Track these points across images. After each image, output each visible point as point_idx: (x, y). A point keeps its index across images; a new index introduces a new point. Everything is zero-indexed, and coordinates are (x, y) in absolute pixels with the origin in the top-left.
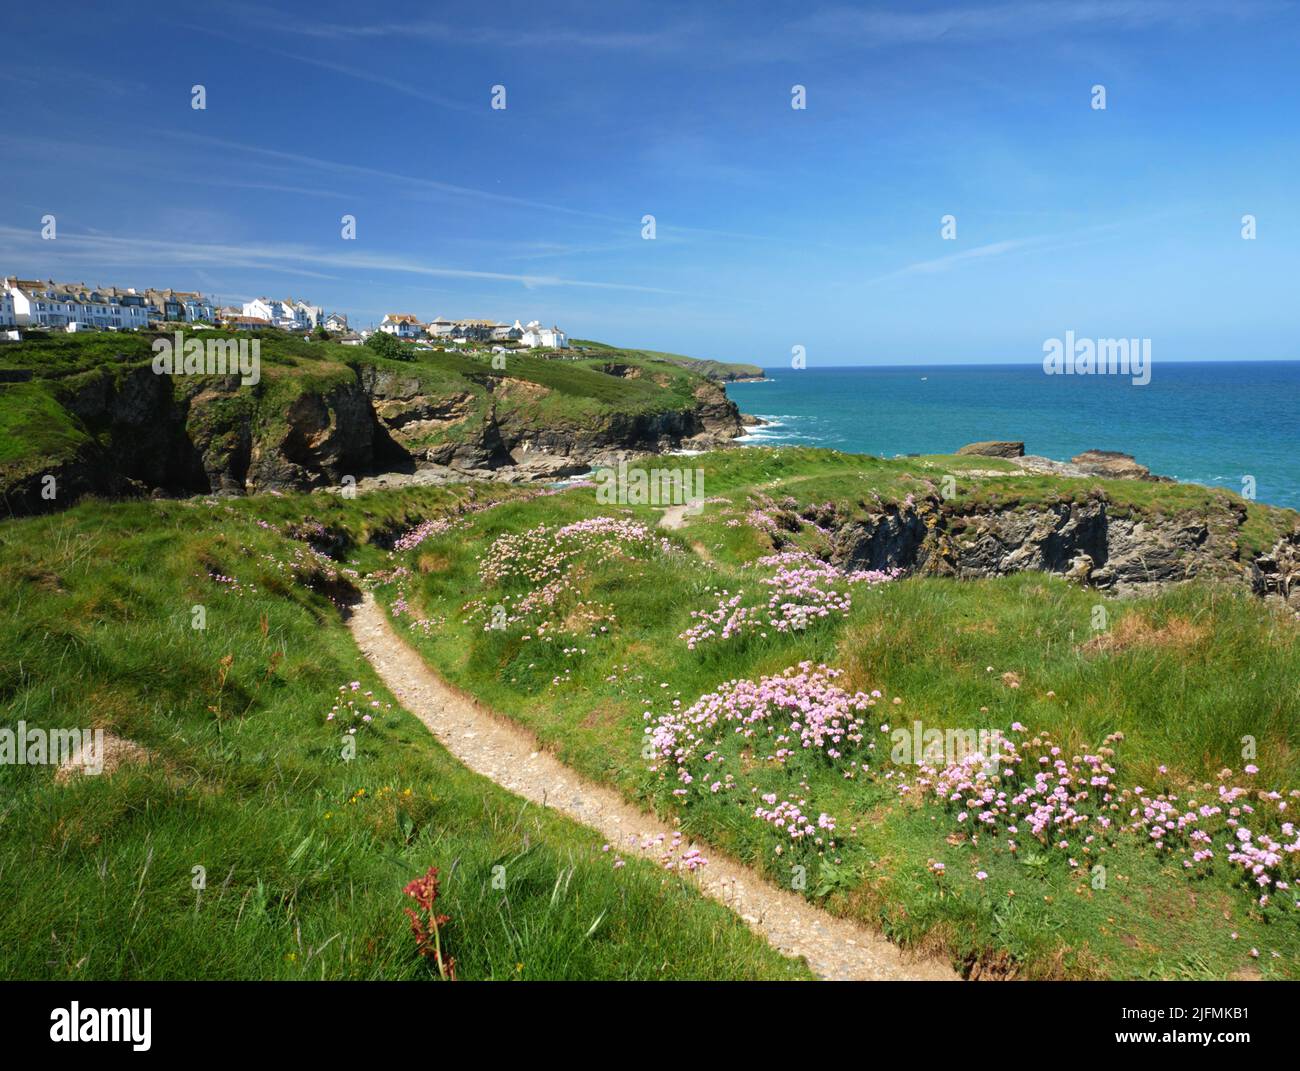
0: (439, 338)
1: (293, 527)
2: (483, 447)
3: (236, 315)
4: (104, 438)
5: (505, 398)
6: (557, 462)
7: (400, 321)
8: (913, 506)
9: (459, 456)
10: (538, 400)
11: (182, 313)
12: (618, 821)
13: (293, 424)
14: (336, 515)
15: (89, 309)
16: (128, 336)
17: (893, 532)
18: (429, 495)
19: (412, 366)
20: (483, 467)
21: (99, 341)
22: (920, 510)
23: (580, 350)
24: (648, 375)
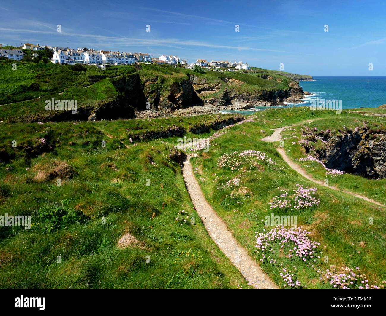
0: (212, 66)
1: (170, 127)
2: (223, 99)
3: (157, 60)
4: (123, 94)
5: (230, 85)
6: (245, 104)
7: (201, 62)
8: (357, 131)
9: (216, 102)
10: (240, 86)
11: (143, 59)
12: (246, 259)
13: (171, 91)
14: (181, 123)
15: (120, 59)
16: (130, 66)
17: (349, 139)
18: (207, 118)
19: (204, 75)
20: (223, 105)
21: (122, 68)
22: (360, 132)
23: (254, 71)
24: (274, 79)
